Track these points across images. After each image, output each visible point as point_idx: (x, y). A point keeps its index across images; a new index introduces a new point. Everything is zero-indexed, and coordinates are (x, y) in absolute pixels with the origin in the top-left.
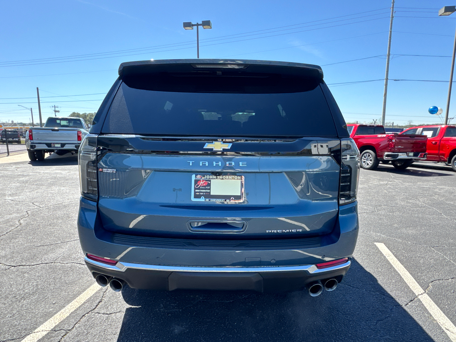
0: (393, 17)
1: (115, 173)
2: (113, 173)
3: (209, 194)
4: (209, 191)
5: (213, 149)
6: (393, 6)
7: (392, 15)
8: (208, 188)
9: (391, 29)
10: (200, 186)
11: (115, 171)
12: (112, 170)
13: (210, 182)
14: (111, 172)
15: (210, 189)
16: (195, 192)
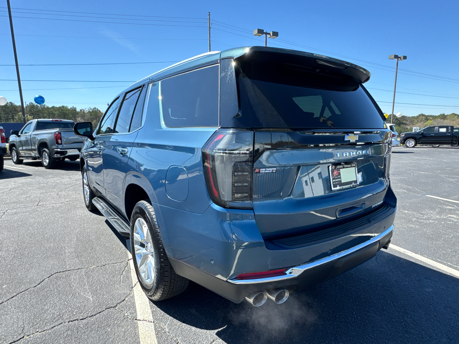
0: (210, 28)
1: (275, 172)
2: (273, 172)
3: (340, 182)
4: (340, 180)
5: (350, 141)
6: (209, 18)
7: (209, 26)
8: (339, 176)
9: (210, 38)
10: (335, 176)
11: (275, 170)
12: (272, 169)
13: (339, 172)
14: (270, 172)
15: (340, 178)
16: (333, 182)
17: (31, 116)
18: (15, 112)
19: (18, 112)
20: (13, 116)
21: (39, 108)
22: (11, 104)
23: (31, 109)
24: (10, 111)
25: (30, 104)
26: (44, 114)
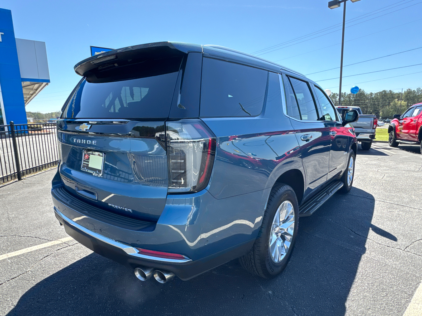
3: (88, 165)
8: (88, 160)
15: (88, 162)
16: (83, 163)
17: (406, 102)
18: (393, 99)
19: (395, 99)
20: (389, 103)
21: (415, 93)
22: (390, 92)
23: (407, 95)
24: (388, 99)
25: (408, 91)
26: (419, 99)
